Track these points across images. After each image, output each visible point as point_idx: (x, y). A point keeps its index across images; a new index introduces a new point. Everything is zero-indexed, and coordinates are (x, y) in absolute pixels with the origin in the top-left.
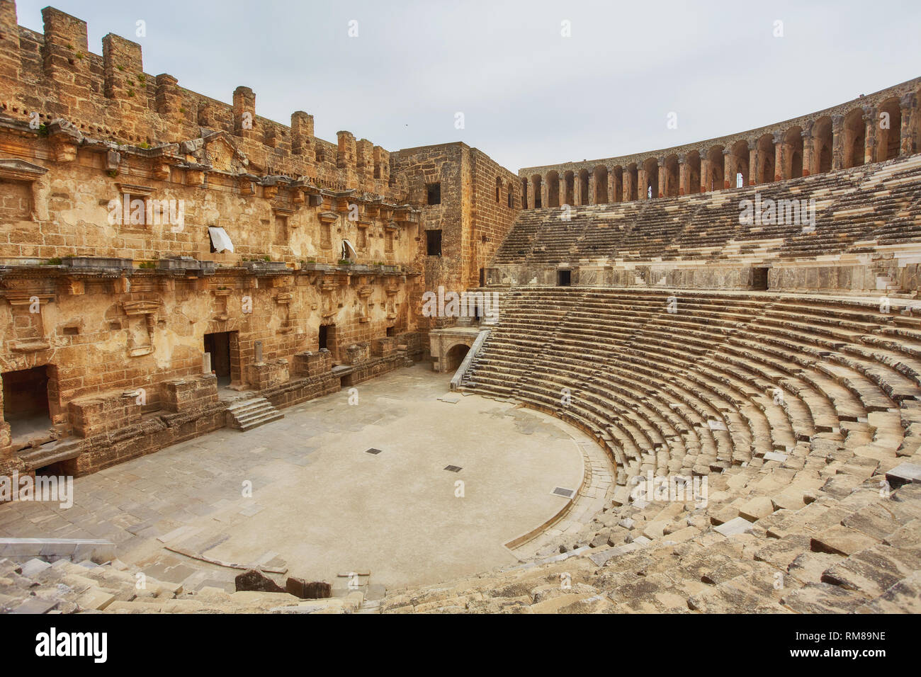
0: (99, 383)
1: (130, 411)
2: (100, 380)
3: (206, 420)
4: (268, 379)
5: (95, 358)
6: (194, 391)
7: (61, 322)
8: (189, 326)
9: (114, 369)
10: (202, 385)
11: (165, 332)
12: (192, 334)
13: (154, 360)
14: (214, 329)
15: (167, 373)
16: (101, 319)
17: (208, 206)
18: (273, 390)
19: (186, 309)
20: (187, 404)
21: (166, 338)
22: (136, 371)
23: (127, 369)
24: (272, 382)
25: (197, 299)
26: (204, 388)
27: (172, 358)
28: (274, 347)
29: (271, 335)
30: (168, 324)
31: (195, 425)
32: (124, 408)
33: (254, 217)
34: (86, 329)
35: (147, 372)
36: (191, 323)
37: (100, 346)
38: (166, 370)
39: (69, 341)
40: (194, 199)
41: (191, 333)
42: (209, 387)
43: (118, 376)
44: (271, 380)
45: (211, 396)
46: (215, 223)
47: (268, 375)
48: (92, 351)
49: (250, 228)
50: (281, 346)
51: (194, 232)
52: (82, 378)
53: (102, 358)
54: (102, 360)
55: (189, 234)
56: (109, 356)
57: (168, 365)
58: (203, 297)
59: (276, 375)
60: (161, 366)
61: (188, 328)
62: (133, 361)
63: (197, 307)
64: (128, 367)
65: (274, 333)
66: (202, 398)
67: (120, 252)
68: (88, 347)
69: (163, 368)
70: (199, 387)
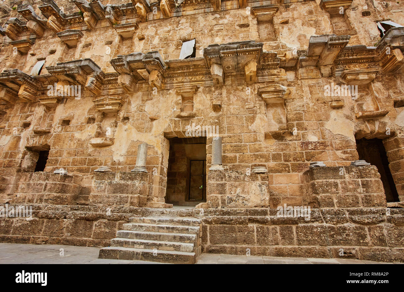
0: (68, 165)
1: (48, 187)
2: (69, 162)
3: (106, 225)
4: (223, 191)
5: (72, 143)
6: (110, 184)
7: (63, 116)
8: (150, 123)
9: (81, 155)
10: (122, 178)
11: (126, 127)
12: (150, 131)
13: (112, 153)
14: (175, 127)
15: (120, 167)
16: (84, 114)
17: (181, 27)
18: (228, 213)
19: (149, 108)
20: (101, 197)
21: (126, 133)
22: (95, 160)
23: (90, 157)
24: (231, 200)
25: (161, 98)
26: (122, 182)
27: (127, 152)
28: (262, 156)
29: (256, 140)
30: (131, 120)
31: (91, 227)
32: (44, 183)
33: (230, 25)
34: (73, 122)
35: (104, 162)
36: (152, 120)
37: (77, 135)
38: (119, 164)
39: (62, 129)
40: (170, 25)
41: (150, 129)
42: (129, 182)
43: (82, 162)
44: (228, 195)
45: (130, 195)
46: (187, 37)
47: (223, 185)
48: (72, 138)
49: (225, 33)
50: (276, 157)
51: (167, 47)
52: (60, 158)
53: (76, 144)
54: (75, 146)
55: (163, 49)
56: (81, 143)
57: (122, 159)
58: (168, 96)
59: (239, 190)
60: (116, 158)
61: (147, 125)
62: (95, 150)
63: (160, 105)
64: (90, 155)
65: (261, 137)
66: (119, 195)
67: (109, 69)
68: (70, 135)
69: (117, 162)
70: (117, 180)
